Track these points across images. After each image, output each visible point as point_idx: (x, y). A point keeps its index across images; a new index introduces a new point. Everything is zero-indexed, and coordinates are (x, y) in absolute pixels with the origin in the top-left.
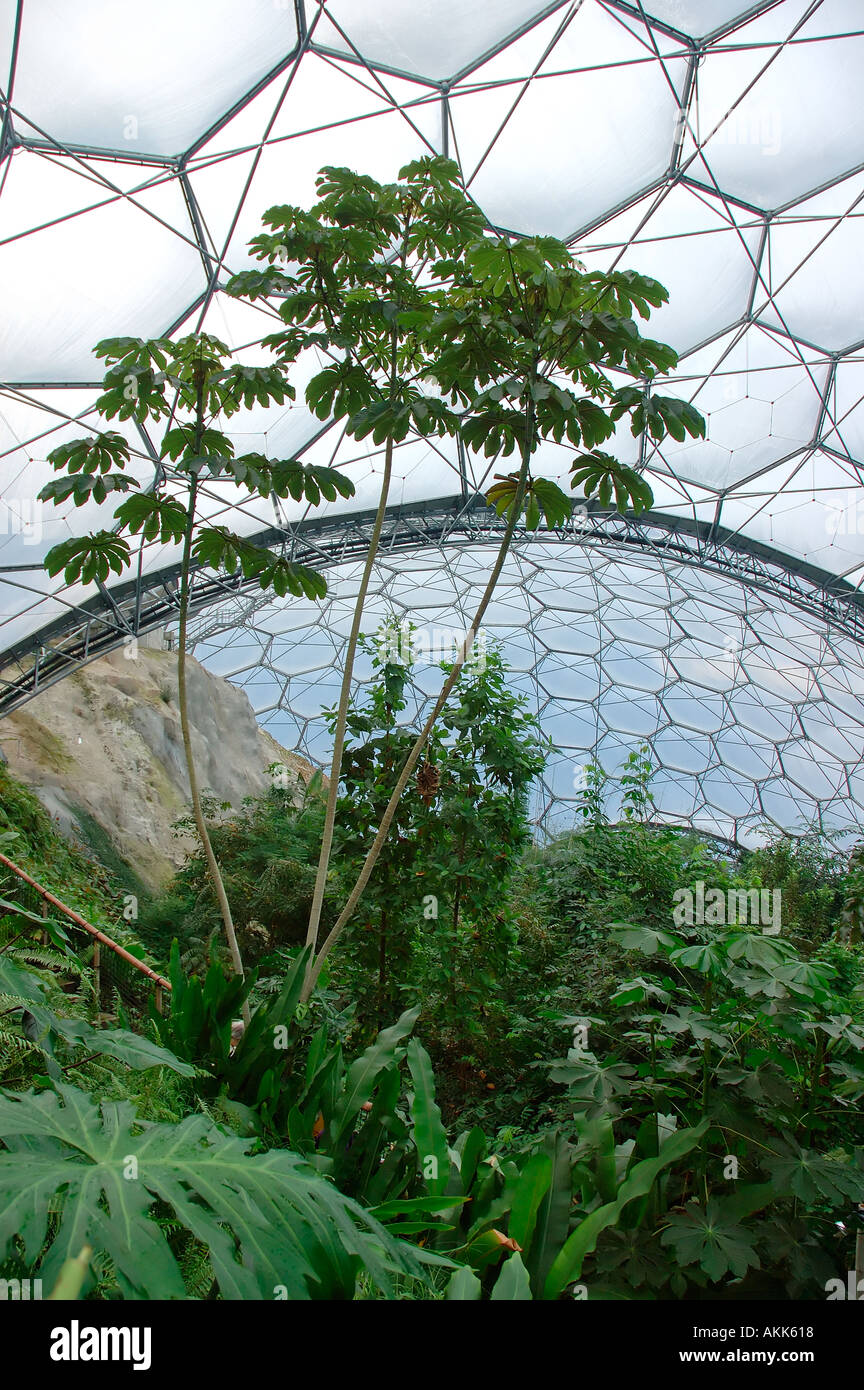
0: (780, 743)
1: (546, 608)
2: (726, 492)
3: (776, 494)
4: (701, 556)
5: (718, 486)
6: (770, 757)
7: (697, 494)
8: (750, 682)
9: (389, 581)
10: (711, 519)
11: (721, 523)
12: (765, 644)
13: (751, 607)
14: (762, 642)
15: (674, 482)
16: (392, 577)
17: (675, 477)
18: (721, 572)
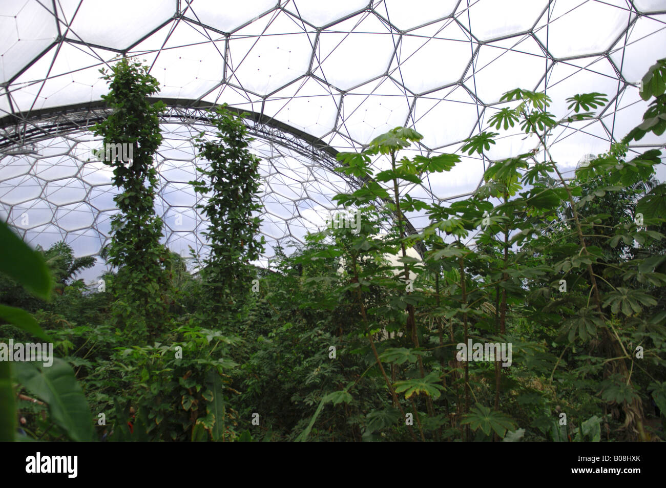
0: (288, 220)
1: (165, 159)
2: (266, 97)
3: (292, 98)
4: (256, 130)
5: (263, 94)
6: (283, 226)
7: (254, 98)
8: (273, 192)
9: (73, 147)
10: (259, 111)
11: (264, 113)
12: (280, 173)
13: (274, 155)
14: (278, 172)
15: (243, 92)
16: (75, 145)
17: (243, 89)
18: (265, 138)
